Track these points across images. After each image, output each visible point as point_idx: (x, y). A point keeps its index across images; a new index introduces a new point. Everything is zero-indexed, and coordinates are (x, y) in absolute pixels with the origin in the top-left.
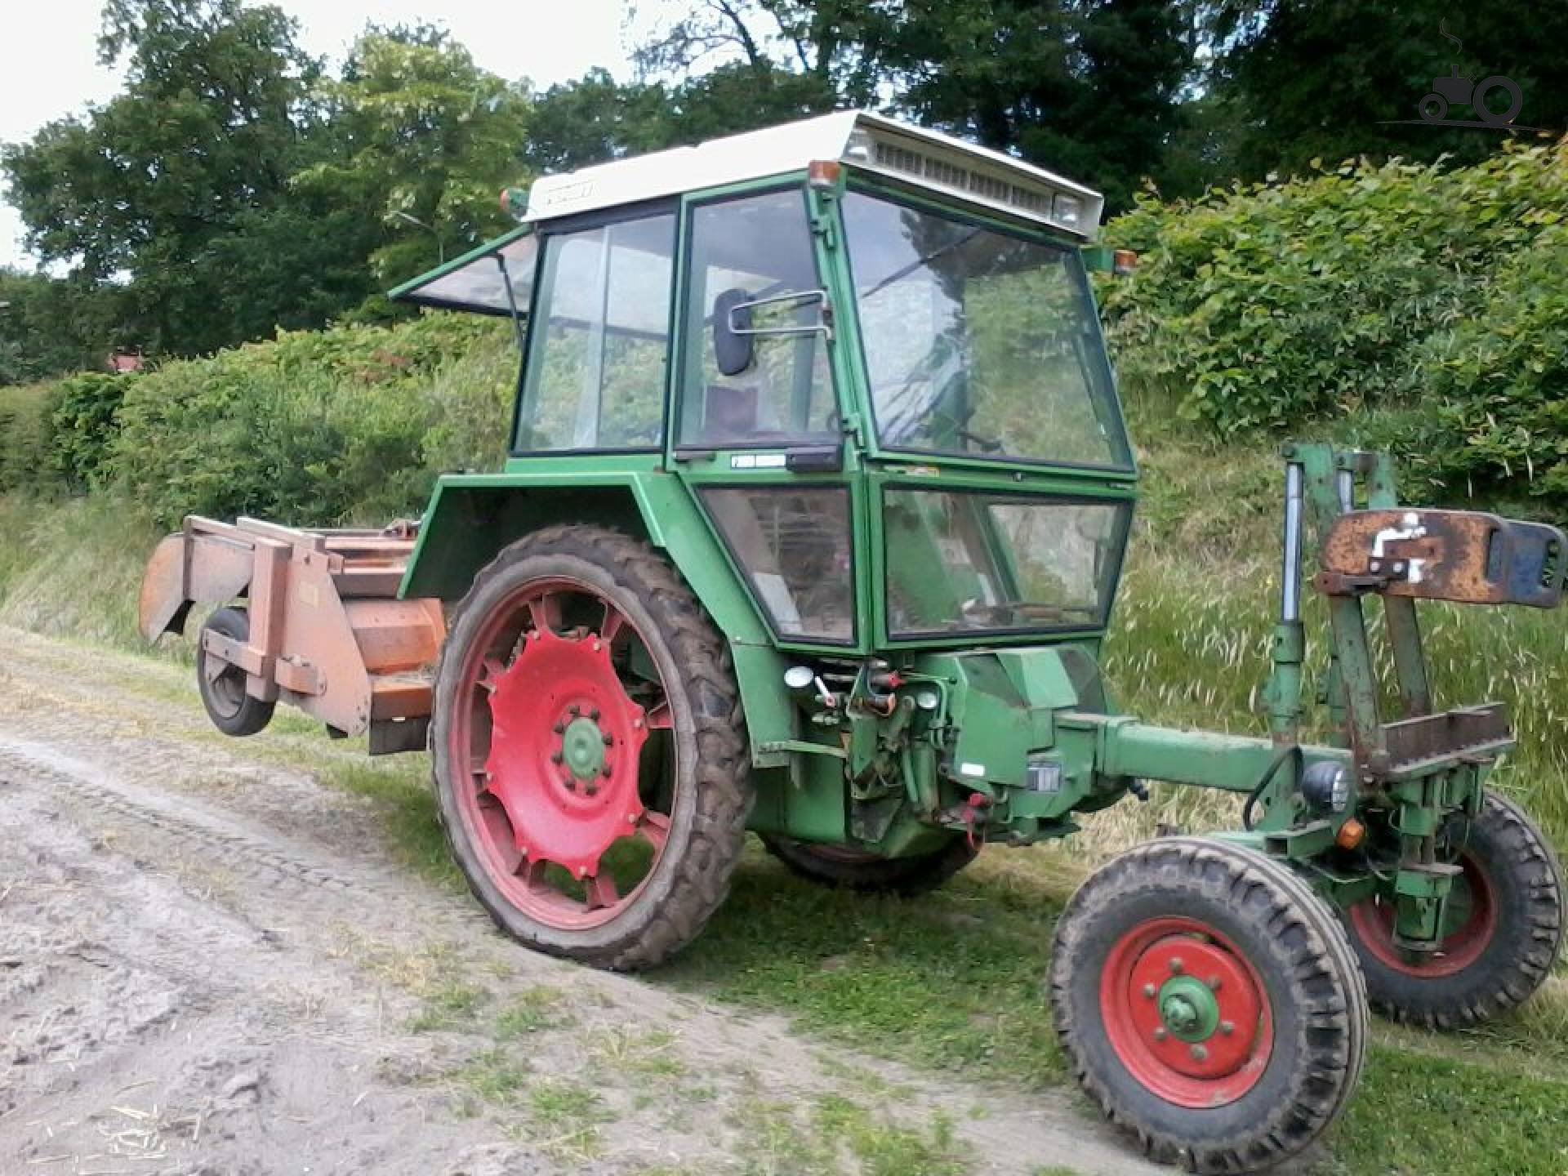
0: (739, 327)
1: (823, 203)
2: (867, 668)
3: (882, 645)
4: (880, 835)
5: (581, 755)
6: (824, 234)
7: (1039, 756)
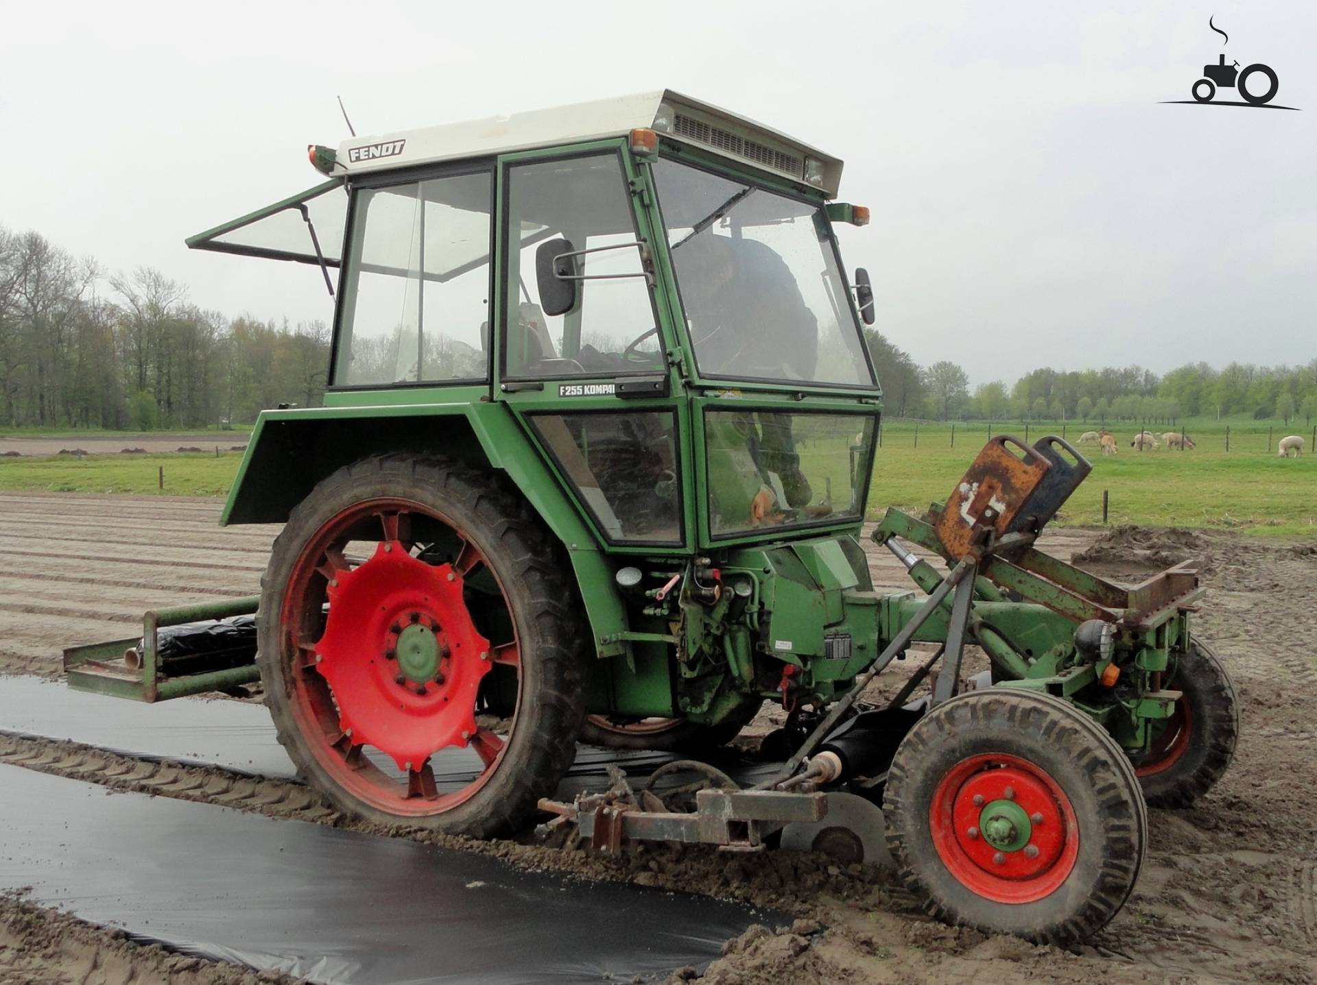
0: (563, 273)
1: (637, 167)
2: (693, 565)
3: (707, 545)
4: (705, 708)
5: (418, 659)
6: (641, 193)
7: (833, 630)
